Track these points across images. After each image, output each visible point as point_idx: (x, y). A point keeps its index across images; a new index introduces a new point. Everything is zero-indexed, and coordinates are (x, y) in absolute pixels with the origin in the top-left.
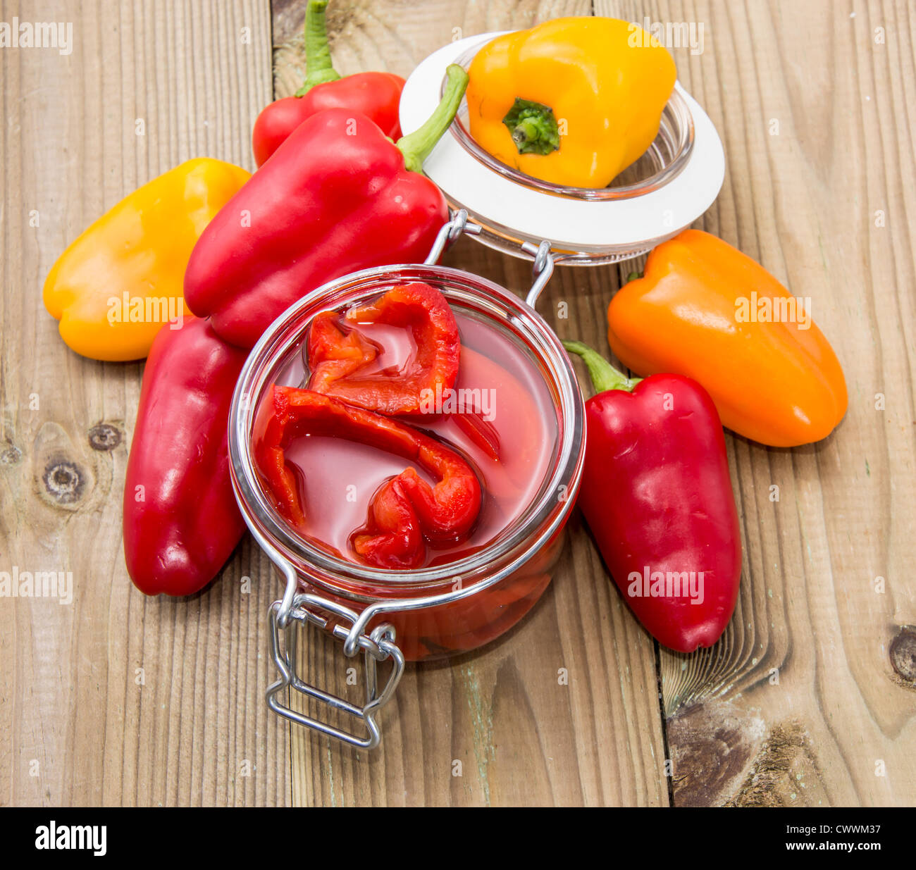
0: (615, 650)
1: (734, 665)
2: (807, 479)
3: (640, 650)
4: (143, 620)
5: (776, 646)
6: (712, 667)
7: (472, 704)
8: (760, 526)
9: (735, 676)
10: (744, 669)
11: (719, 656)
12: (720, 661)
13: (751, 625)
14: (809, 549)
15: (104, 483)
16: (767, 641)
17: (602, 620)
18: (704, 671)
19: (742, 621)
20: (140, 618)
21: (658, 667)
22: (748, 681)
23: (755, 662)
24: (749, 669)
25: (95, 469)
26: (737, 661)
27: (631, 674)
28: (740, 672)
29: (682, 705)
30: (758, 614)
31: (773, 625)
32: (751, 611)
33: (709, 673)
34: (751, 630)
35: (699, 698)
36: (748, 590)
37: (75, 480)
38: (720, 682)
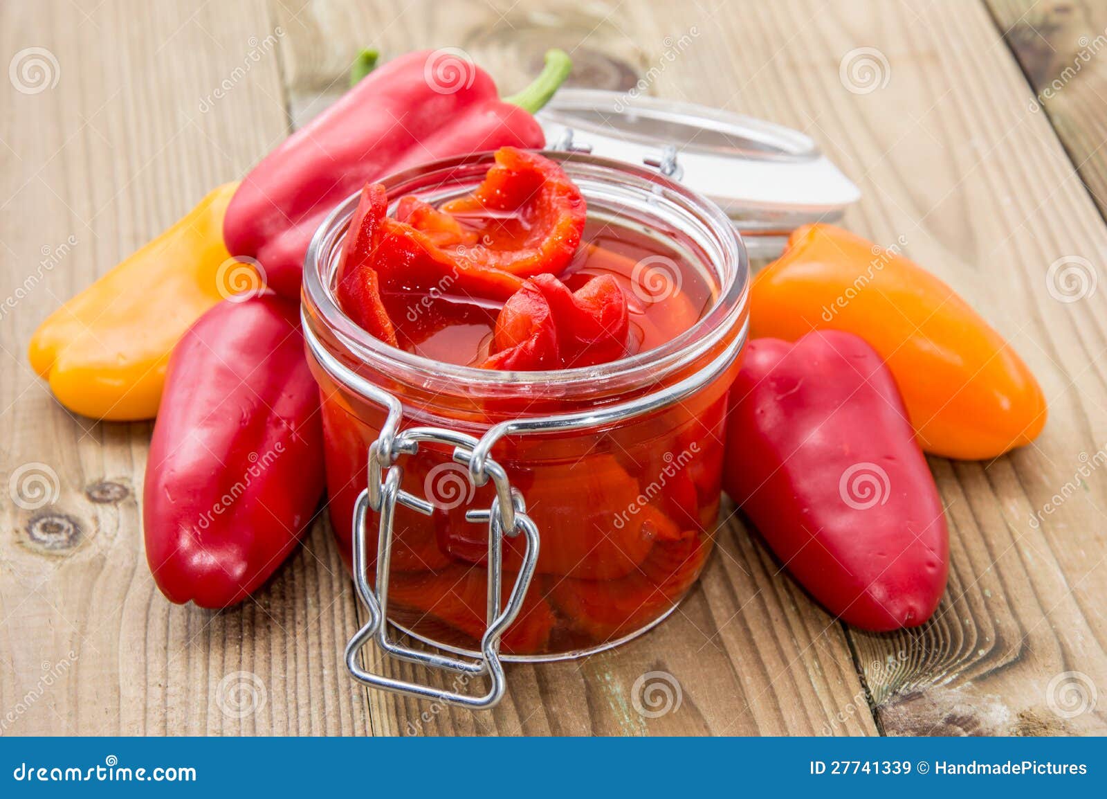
0: (797, 648)
1: (956, 655)
2: (1010, 497)
3: (830, 647)
4: (166, 648)
5: (1007, 640)
6: (926, 659)
7: (615, 705)
8: (961, 537)
9: (959, 666)
10: (968, 659)
11: (934, 649)
12: (936, 653)
13: (969, 621)
14: (1027, 554)
15: (108, 531)
16: (993, 635)
17: (774, 623)
18: (917, 662)
19: (957, 618)
20: (161, 646)
21: (855, 661)
22: (978, 670)
23: (982, 653)
24: (975, 659)
25: (96, 519)
26: (958, 652)
27: (821, 668)
28: (964, 662)
29: (895, 693)
30: (977, 612)
31: (998, 621)
32: (966, 608)
33: (923, 664)
34: (970, 625)
35: (916, 686)
36: (958, 589)
37: (68, 530)
38: (940, 672)
